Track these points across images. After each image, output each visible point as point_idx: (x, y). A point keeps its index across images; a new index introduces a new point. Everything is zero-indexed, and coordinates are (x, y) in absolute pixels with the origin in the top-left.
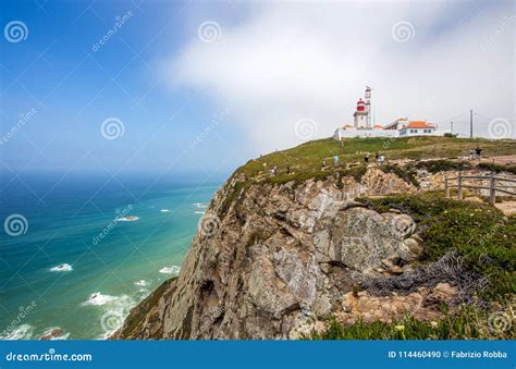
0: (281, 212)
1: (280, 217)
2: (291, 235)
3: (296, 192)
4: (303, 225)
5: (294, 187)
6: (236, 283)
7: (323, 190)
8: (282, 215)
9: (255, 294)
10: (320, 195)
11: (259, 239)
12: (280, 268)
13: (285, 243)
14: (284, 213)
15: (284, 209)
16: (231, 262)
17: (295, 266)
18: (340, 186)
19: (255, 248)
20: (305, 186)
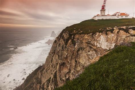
0: (89, 42)
1: (88, 43)
2: (92, 48)
3: (93, 36)
4: (96, 45)
5: (93, 35)
6: (74, 62)
7: (102, 35)
8: (89, 43)
9: (83, 63)
10: (101, 37)
11: (81, 49)
12: (90, 56)
13: (91, 50)
14: (90, 42)
15: (90, 41)
16: (72, 57)
17: (94, 55)
18: (107, 34)
19: (80, 52)
20: (96, 34)
